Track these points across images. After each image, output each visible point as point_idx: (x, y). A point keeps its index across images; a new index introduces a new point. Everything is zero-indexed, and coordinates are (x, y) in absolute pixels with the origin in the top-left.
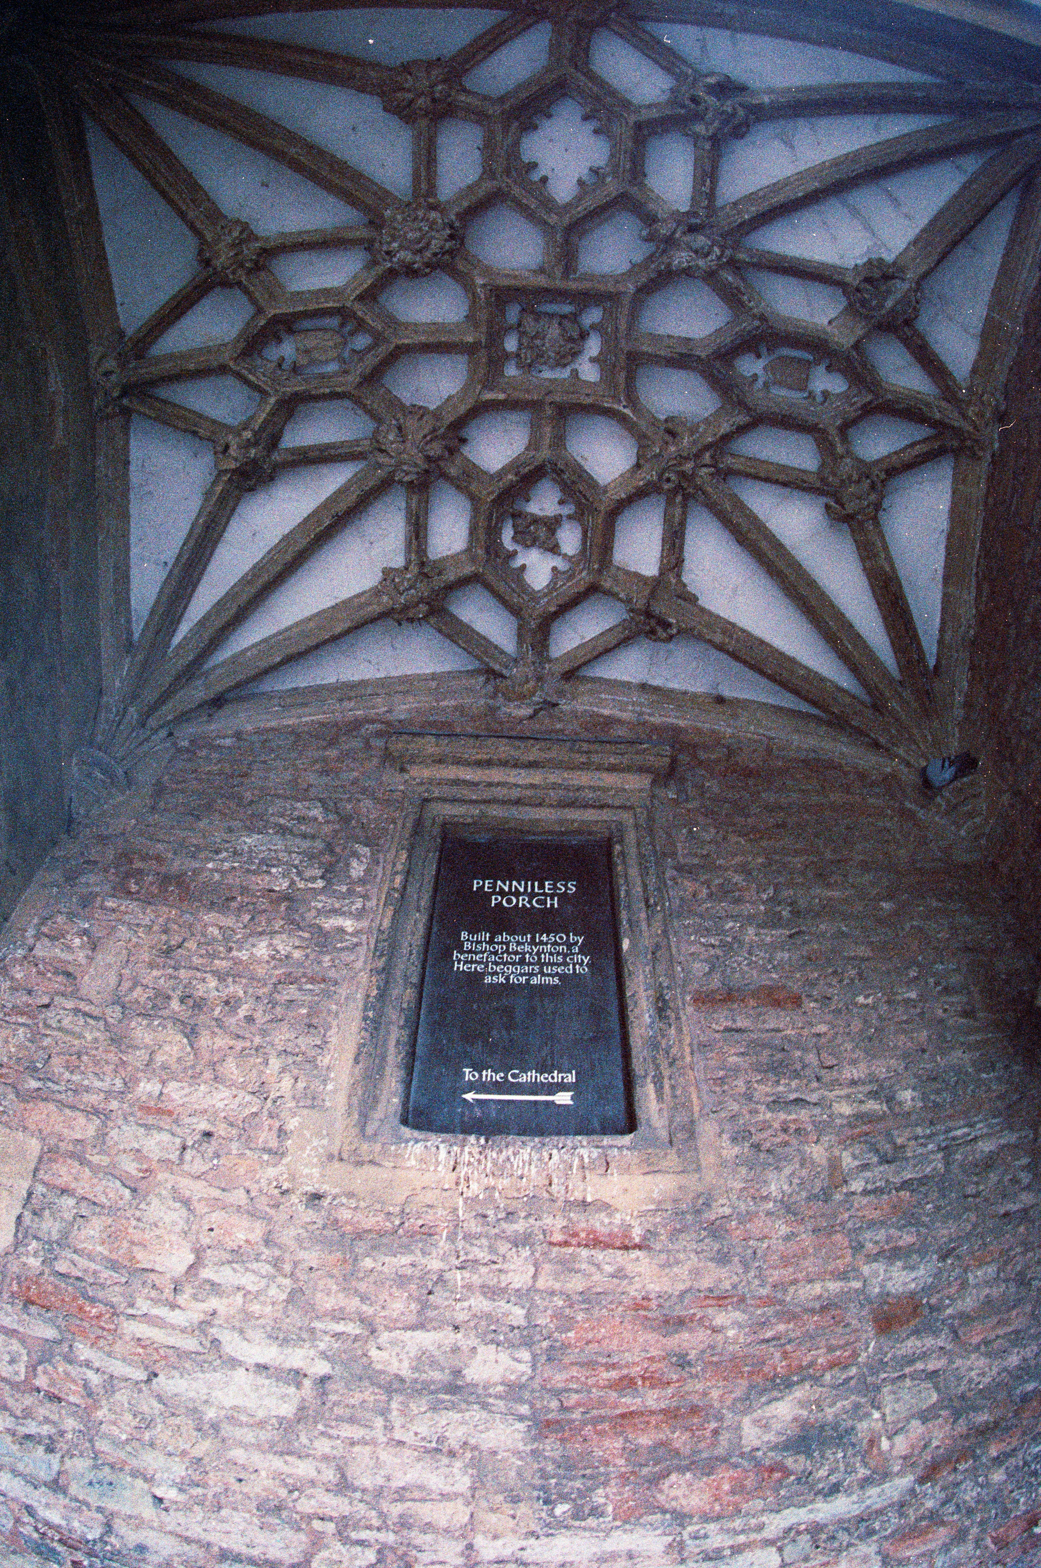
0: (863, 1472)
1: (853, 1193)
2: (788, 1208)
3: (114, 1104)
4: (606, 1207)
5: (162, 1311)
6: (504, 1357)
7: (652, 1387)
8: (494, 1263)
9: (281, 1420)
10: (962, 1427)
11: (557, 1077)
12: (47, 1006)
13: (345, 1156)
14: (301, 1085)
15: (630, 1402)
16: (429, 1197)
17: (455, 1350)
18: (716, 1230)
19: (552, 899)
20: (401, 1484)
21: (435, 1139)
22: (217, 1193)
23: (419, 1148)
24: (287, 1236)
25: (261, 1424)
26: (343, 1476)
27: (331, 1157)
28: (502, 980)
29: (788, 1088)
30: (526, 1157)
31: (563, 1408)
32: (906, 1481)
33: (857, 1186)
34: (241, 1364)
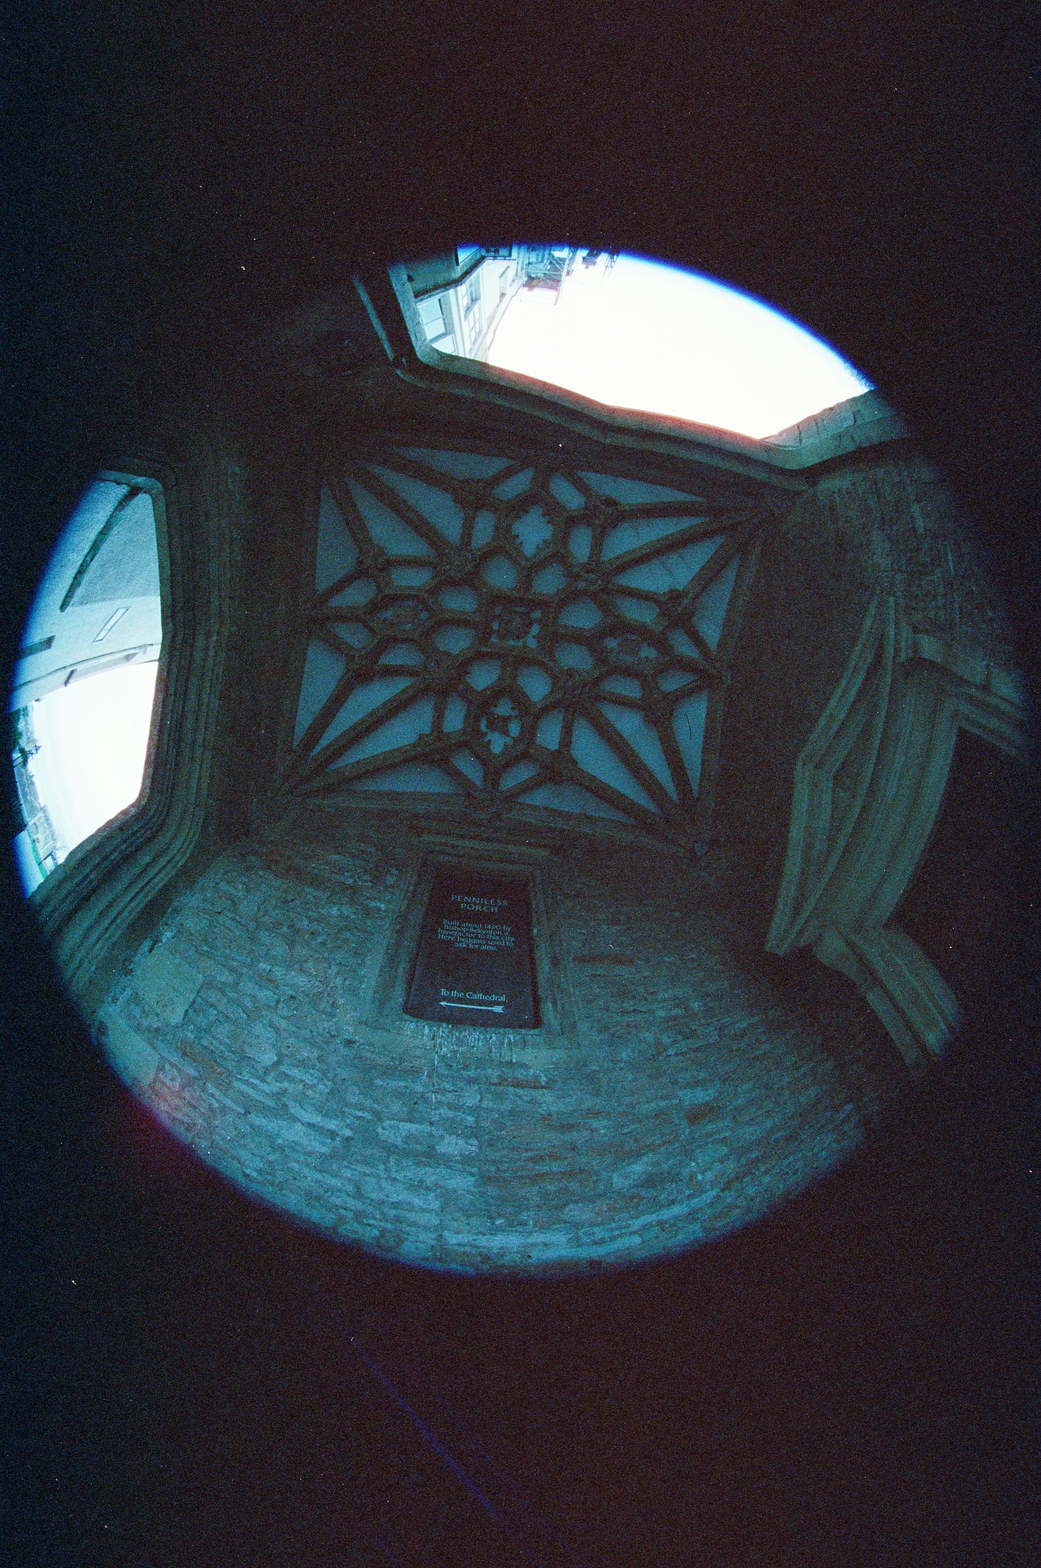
0: (687, 1192)
1: (670, 1055)
2: (632, 1066)
3: (245, 970)
4: (524, 1066)
5: (257, 1082)
6: (461, 1142)
7: (556, 1160)
8: (456, 1091)
9: (321, 1155)
10: (743, 1161)
11: (494, 998)
12: (220, 913)
13: (369, 1023)
14: (347, 982)
15: (540, 1168)
16: (418, 1053)
17: (431, 1135)
18: (591, 1078)
19: (494, 908)
20: (395, 1200)
21: (422, 1023)
22: (294, 1029)
23: (413, 1026)
24: (332, 1059)
25: (309, 1154)
26: (358, 1188)
27: (361, 1023)
28: (465, 946)
29: (629, 1005)
30: (476, 1037)
31: (498, 1170)
32: (715, 1191)
33: (671, 1052)
34: (300, 1121)
